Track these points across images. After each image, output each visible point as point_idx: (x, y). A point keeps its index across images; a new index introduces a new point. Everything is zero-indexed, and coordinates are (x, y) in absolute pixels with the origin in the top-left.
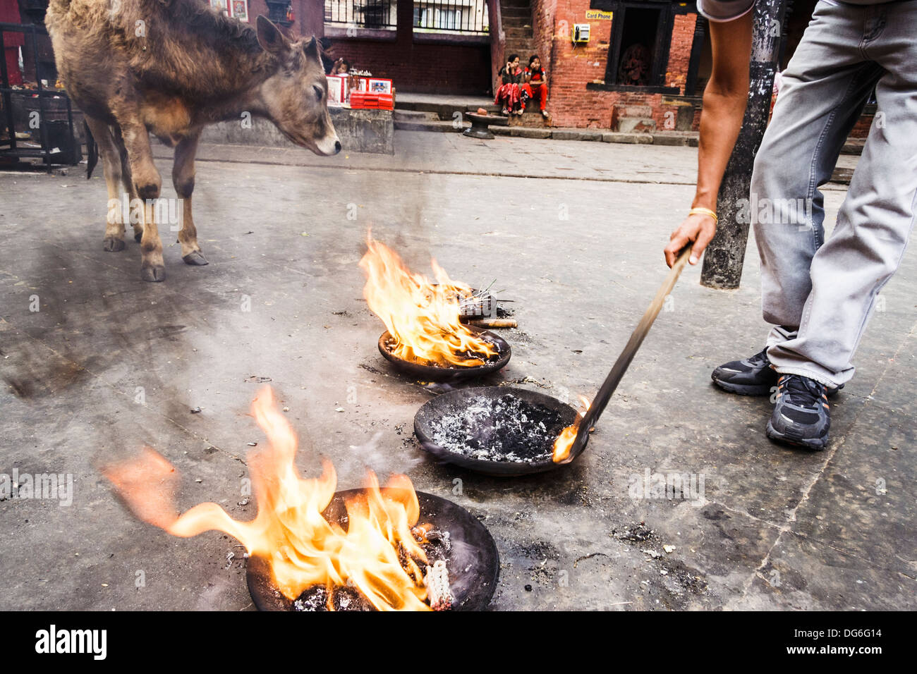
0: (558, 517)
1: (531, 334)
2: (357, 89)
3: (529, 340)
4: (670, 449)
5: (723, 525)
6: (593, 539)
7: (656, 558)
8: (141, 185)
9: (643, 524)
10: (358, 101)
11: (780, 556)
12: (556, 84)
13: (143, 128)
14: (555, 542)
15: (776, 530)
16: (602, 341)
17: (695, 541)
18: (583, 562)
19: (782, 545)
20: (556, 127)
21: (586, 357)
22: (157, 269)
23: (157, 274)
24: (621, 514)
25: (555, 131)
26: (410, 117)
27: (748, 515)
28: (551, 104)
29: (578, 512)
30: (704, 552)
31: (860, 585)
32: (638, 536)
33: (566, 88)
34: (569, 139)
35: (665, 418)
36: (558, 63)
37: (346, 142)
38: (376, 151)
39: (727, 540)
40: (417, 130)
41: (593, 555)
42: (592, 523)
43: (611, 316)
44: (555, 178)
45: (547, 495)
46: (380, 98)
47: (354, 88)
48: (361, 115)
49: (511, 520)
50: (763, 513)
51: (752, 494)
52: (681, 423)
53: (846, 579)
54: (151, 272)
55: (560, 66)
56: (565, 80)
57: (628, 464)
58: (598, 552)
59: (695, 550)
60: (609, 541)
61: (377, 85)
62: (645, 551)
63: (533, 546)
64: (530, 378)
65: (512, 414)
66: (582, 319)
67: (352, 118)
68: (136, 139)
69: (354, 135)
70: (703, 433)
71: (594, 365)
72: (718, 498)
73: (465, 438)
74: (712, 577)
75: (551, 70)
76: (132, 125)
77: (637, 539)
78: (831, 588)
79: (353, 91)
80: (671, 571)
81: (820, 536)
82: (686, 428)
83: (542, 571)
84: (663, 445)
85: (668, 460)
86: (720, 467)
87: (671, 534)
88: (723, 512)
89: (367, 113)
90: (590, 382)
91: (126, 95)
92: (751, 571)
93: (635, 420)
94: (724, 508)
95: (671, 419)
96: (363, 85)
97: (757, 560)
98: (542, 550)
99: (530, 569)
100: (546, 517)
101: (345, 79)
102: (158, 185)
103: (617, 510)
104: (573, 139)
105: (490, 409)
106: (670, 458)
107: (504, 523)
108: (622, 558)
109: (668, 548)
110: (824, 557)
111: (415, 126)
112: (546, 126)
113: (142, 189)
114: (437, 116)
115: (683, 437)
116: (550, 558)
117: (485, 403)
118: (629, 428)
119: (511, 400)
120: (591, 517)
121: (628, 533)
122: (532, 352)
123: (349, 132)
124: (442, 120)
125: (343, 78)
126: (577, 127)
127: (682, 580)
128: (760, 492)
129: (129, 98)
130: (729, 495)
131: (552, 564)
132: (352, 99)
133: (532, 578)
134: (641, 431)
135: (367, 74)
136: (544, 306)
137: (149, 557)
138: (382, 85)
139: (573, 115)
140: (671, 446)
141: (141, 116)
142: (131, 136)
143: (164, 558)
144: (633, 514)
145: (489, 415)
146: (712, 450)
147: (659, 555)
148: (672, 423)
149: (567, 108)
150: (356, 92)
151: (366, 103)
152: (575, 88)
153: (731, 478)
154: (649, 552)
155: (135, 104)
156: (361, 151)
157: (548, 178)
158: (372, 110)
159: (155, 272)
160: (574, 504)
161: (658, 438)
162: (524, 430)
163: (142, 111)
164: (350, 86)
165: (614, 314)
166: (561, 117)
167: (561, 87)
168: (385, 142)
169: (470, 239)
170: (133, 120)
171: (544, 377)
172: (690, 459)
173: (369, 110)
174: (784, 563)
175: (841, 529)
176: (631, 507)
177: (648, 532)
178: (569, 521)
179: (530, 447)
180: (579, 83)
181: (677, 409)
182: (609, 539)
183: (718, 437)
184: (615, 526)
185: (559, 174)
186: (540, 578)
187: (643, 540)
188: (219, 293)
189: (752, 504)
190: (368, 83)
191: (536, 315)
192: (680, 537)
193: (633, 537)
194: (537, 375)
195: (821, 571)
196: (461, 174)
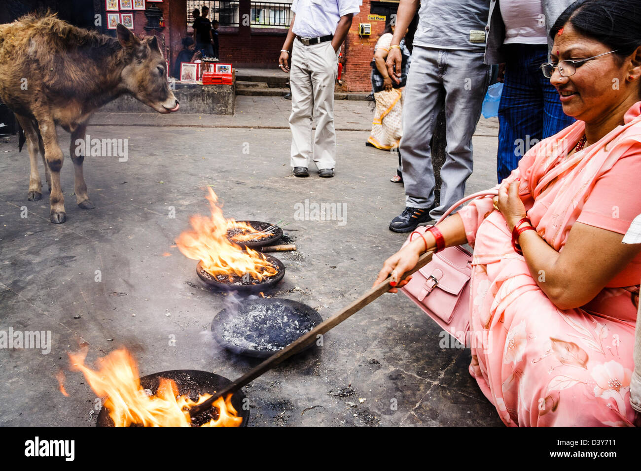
0: (298, 384)
1: (304, 256)
2: (208, 71)
3: (302, 260)
4: (379, 334)
5: (399, 383)
6: (317, 397)
7: (353, 406)
8: (50, 160)
9: (350, 386)
10: (208, 80)
11: (427, 400)
12: (350, 62)
13: (52, 123)
14: (292, 400)
15: (430, 384)
16: (352, 259)
17: (380, 394)
18: (308, 411)
19: (431, 393)
20: (351, 91)
21: (338, 271)
22: (61, 215)
23: (60, 218)
24: (338, 380)
25: (349, 94)
26: (248, 86)
27: (416, 376)
28: (346, 76)
29: (311, 380)
30: (383, 401)
31: (469, 414)
32: (345, 393)
33: (356, 65)
34: (359, 100)
35: (380, 313)
36: (350, 48)
37: (200, 107)
38: (221, 113)
39: (399, 392)
40: (252, 95)
41: (315, 407)
42: (318, 386)
43: (362, 240)
44: (346, 130)
45: (294, 370)
46: (223, 77)
47: (206, 71)
48: (209, 89)
49: (268, 387)
50: (426, 373)
51: (422, 362)
52: (390, 316)
53: (462, 411)
54: (56, 217)
55: (352, 51)
56: (355, 60)
57: (350, 346)
58: (318, 405)
59: (378, 400)
60: (327, 397)
61: (221, 67)
62: (347, 403)
63: (279, 403)
64: (297, 288)
65: (279, 316)
66: (342, 242)
67: (204, 91)
68: (48, 129)
69: (206, 103)
70: (403, 322)
71: (342, 276)
72: (400, 366)
73: (246, 333)
74: (384, 416)
75: (346, 54)
76: (45, 121)
77: (344, 396)
78: (452, 418)
79: (205, 72)
80: (360, 414)
81: (454, 386)
82: (392, 319)
83: (281, 418)
84: (375, 332)
85: (376, 342)
86: (407, 345)
87: (365, 391)
88: (401, 375)
89: (214, 87)
90: (337, 289)
91: (42, 102)
92: (408, 411)
93: (361, 316)
94: (403, 372)
95: (384, 314)
96: (212, 69)
97: (414, 403)
98: (283, 405)
99: (273, 417)
100: (290, 383)
101: (199, 65)
102: (61, 160)
103: (336, 377)
104: (362, 100)
105: (264, 313)
106: (377, 341)
107: (263, 389)
108: (332, 408)
109: (361, 400)
110: (453, 399)
111: (251, 92)
112: (343, 91)
113: (51, 163)
114: (267, 85)
115: (389, 326)
116: (287, 410)
117: (262, 309)
118: (356, 321)
119: (279, 306)
120: (319, 382)
121: (339, 391)
122: (303, 269)
123: (201, 101)
124: (270, 87)
125: (198, 64)
126: (365, 91)
127: (365, 419)
128: (427, 360)
129: (44, 103)
130: (409, 363)
131: (289, 413)
132: (204, 78)
133: (274, 423)
134: (363, 323)
135: (215, 59)
136: (317, 234)
137: (43, 414)
138: (225, 67)
139: (362, 83)
140: (380, 333)
141: (51, 115)
142: (44, 128)
143: (52, 415)
144: (345, 379)
145: (263, 317)
146: (405, 334)
147: (355, 405)
148: (384, 317)
149: (358, 79)
150: (206, 74)
151: (213, 81)
152: (363, 65)
153: (412, 352)
154: (349, 403)
155: (47, 107)
156: (210, 114)
157: (341, 130)
158: (218, 85)
159: (59, 216)
160: (310, 374)
161: (373, 327)
162: (284, 327)
163: (52, 111)
164: (203, 69)
165: (364, 238)
166: (354, 84)
167: (353, 65)
168: (227, 107)
169: (276, 182)
170: (46, 118)
171: (308, 286)
172: (390, 340)
173: (215, 85)
174: (429, 404)
175: (468, 380)
176: (345, 375)
177: (352, 391)
178: (304, 386)
179: (287, 338)
180: (365, 62)
181: (389, 307)
182: (327, 396)
183: (411, 325)
184: (332, 387)
185: (349, 126)
186: (279, 422)
187: (347, 396)
188: (100, 230)
189: (420, 368)
190: (215, 66)
191: (311, 240)
192: (371, 392)
193: (342, 394)
194: (303, 286)
195: (449, 408)
196: (280, 128)
